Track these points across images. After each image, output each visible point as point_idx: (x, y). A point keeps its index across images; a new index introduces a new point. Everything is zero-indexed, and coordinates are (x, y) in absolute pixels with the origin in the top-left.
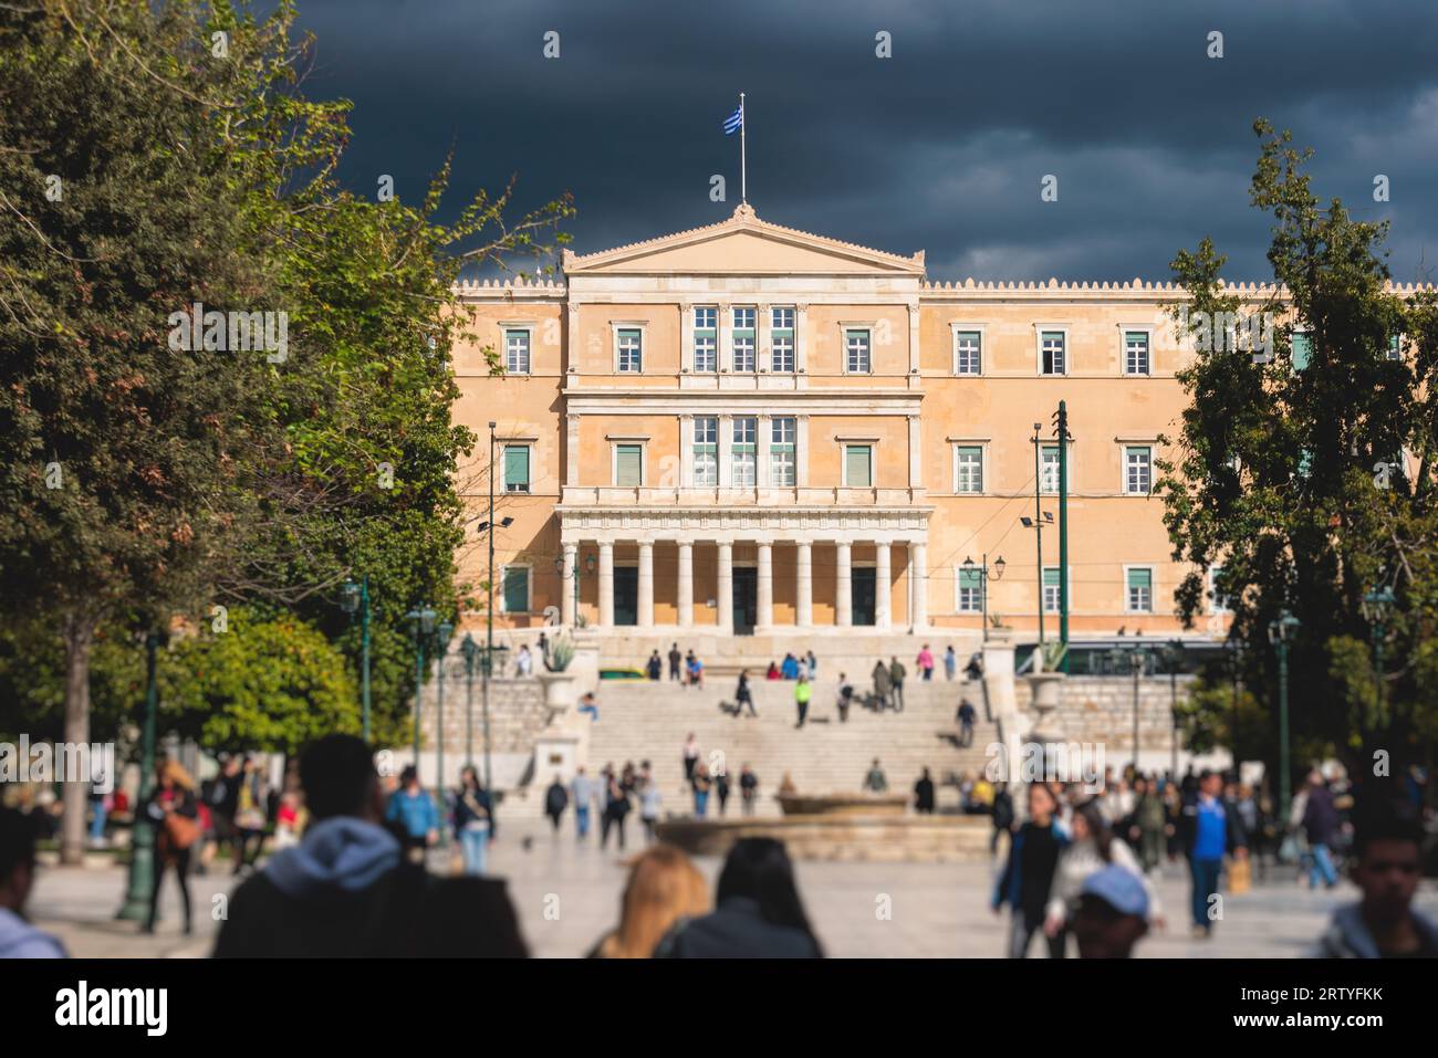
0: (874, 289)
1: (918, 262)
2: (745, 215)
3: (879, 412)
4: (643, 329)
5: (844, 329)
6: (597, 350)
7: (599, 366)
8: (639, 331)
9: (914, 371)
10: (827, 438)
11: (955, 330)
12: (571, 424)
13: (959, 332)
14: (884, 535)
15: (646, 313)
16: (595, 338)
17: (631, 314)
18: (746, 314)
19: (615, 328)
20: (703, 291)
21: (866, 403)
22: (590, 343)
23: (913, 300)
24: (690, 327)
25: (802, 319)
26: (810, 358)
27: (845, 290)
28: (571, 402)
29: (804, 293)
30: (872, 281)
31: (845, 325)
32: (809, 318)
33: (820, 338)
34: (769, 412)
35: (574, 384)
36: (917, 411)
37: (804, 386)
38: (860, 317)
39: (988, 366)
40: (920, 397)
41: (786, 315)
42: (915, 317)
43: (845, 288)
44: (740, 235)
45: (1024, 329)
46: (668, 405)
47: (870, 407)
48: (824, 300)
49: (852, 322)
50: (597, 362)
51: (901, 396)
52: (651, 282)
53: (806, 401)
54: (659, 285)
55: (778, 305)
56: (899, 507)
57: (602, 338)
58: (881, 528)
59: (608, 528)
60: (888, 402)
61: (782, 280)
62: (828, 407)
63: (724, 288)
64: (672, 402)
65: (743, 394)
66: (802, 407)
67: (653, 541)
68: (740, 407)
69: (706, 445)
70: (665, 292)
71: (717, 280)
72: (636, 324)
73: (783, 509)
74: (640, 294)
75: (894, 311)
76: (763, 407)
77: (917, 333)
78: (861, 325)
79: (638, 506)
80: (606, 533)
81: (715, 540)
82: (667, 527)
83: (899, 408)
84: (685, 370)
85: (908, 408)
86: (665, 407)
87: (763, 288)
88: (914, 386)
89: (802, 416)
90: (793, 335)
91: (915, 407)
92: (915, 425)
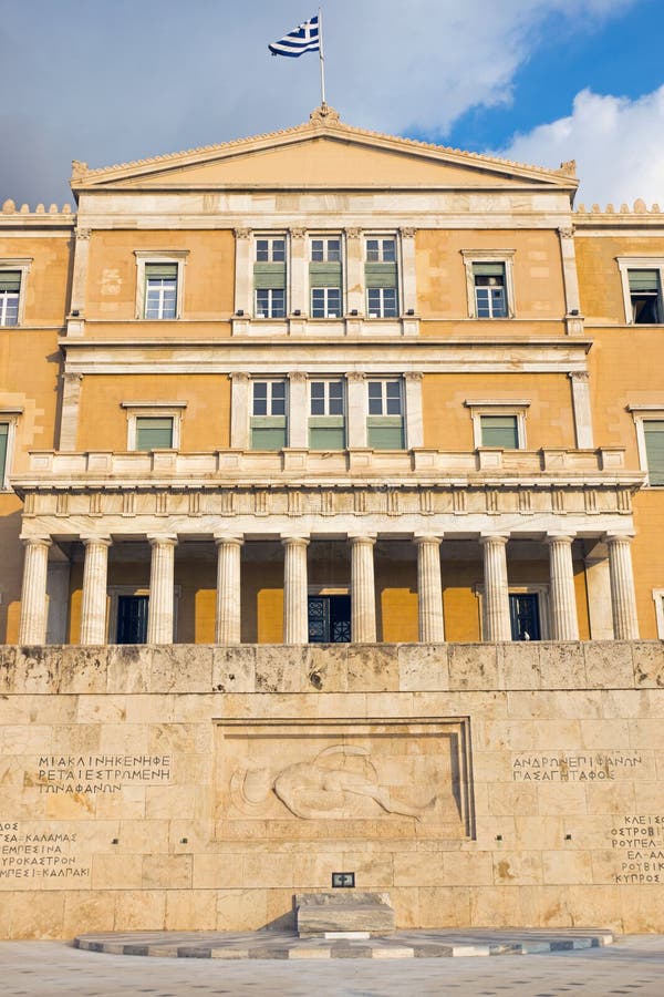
0: (508, 209)
1: (568, 173)
2: (326, 117)
3: (526, 367)
4: (182, 263)
5: (468, 262)
6: (114, 290)
7: (110, 311)
8: (176, 264)
9: (575, 313)
10: (449, 405)
11: (623, 266)
12: (69, 389)
13: (629, 270)
14: (563, 524)
15: (189, 242)
16: (113, 274)
17: (164, 242)
18: (325, 252)
19: (141, 262)
20: (266, 213)
21: (508, 355)
22: (104, 281)
23: (565, 223)
24: (247, 264)
25: (407, 246)
26: (421, 298)
27: (467, 212)
28: (71, 357)
29: (411, 214)
30: (504, 199)
31: (469, 255)
32: (417, 247)
33: (434, 272)
34: (363, 369)
35: (76, 333)
36: (581, 367)
37: (412, 330)
38: (494, 250)
40: (586, 346)
41: (386, 248)
42: (569, 246)
43: (468, 209)
44: (321, 141)
46: (214, 360)
47: (512, 362)
48: (438, 223)
49: (479, 252)
50: (113, 306)
51: (556, 346)
52: (194, 202)
53: (417, 355)
54: (205, 206)
55: (373, 232)
56: (584, 475)
57: (121, 275)
58: (556, 512)
59: (100, 515)
60: (539, 355)
61: (377, 198)
62: (450, 362)
63: (297, 209)
64: (221, 355)
65: (324, 342)
66: (413, 362)
67: (175, 536)
68: (323, 363)
69: (270, 419)
70: (214, 214)
71: (287, 199)
72: (170, 256)
73: (391, 481)
74: (178, 217)
75: (540, 238)
76: (355, 363)
77: (573, 264)
78: (493, 255)
79: (150, 478)
80: (98, 522)
81: (279, 534)
82: (199, 514)
83: (554, 362)
84: (241, 313)
85: (569, 362)
86: (211, 363)
87: (352, 209)
88: (576, 330)
89: (413, 375)
90: (396, 270)
91: (578, 361)
92: (579, 386)
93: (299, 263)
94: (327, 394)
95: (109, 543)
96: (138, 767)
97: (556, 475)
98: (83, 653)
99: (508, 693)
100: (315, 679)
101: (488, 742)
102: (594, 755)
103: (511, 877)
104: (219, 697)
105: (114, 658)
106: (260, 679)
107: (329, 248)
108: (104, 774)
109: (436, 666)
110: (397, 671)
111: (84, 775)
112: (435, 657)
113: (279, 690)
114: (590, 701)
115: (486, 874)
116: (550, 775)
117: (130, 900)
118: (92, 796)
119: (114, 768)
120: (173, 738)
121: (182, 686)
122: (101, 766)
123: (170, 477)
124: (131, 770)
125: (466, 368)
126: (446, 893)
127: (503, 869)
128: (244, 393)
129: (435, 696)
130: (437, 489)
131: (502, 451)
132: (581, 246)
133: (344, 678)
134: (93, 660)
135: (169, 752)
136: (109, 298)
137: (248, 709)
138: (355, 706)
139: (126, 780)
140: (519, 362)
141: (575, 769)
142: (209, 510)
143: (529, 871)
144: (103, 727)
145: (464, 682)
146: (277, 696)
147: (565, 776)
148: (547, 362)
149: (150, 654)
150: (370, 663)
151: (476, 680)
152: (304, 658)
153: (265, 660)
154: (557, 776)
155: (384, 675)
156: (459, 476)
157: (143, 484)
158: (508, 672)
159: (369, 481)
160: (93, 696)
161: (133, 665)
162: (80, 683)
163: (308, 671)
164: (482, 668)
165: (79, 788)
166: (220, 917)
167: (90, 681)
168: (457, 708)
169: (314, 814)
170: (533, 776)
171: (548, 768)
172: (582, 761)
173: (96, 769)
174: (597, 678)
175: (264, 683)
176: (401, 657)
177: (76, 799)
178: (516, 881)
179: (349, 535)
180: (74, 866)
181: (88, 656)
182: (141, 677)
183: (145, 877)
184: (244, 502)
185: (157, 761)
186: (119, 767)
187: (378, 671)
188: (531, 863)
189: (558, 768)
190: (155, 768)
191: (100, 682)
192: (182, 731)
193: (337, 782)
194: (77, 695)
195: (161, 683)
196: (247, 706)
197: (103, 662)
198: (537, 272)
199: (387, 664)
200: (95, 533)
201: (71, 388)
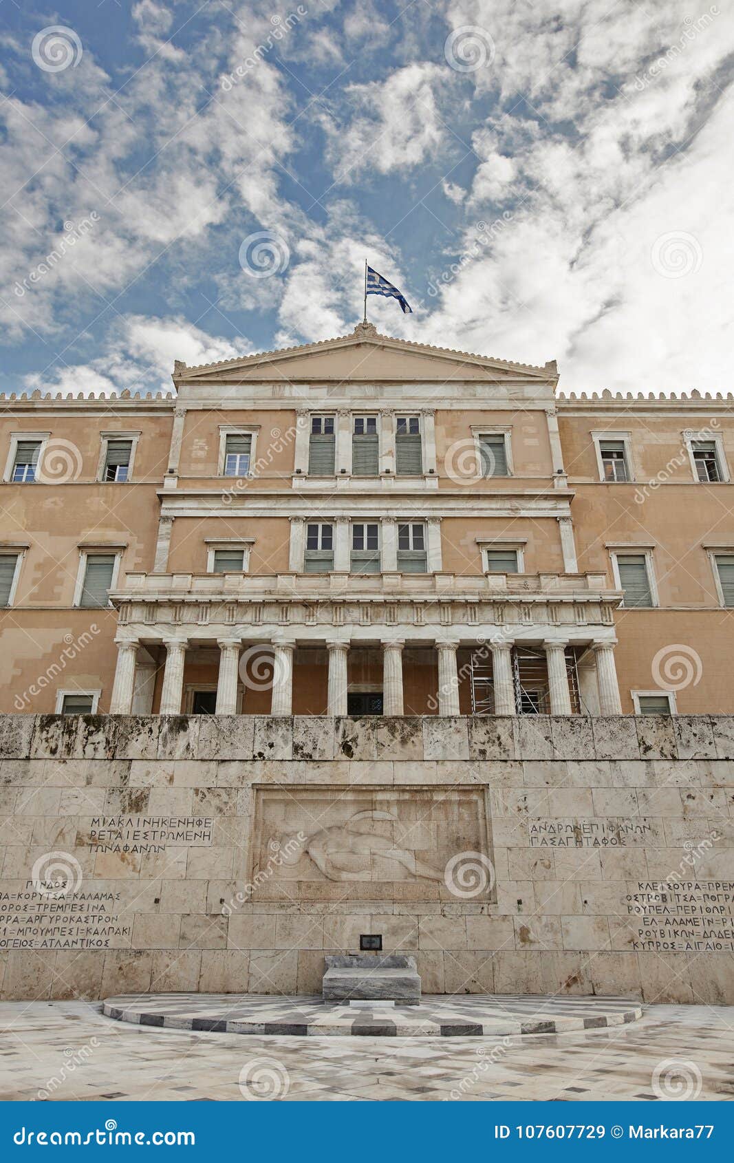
0: (506, 395)
1: (551, 369)
2: (367, 330)
3: (523, 513)
4: (254, 435)
5: (476, 434)
6: (202, 454)
7: (198, 470)
8: (250, 435)
9: (560, 472)
10: (462, 542)
11: (596, 439)
12: (163, 528)
13: (601, 442)
14: (556, 632)
15: (260, 419)
16: (200, 442)
17: (241, 418)
18: (365, 427)
19: (223, 434)
20: (321, 399)
21: (507, 504)
22: (195, 447)
23: (550, 407)
24: (304, 435)
25: (427, 424)
26: (439, 460)
27: (474, 397)
28: (166, 504)
29: (431, 399)
30: (503, 390)
31: (476, 429)
32: (436, 424)
33: (449, 442)
34: (395, 514)
35: (171, 486)
36: (567, 513)
37: (432, 485)
38: (496, 425)
39: (638, 474)
40: (569, 497)
41: (409, 422)
42: (553, 423)
43: (475, 395)
44: (363, 347)
45: (671, 438)
46: (276, 507)
47: (512, 510)
48: (451, 406)
49: (484, 427)
50: (200, 467)
51: (546, 497)
52: (266, 390)
53: (437, 504)
54: (273, 393)
55: (402, 412)
56: (574, 593)
57: (208, 443)
58: (551, 623)
59: (180, 623)
60: (533, 504)
61: (406, 387)
62: (463, 509)
63: (343, 395)
64: (282, 504)
65: (363, 493)
66: (433, 509)
67: (240, 641)
68: (362, 509)
69: (320, 552)
70: (280, 399)
71: (336, 389)
72: (244, 429)
73: (417, 597)
74: (252, 401)
75: (531, 417)
76: (388, 509)
77: (558, 436)
78: (494, 429)
79: (221, 593)
80: (178, 629)
81: (325, 640)
82: (260, 623)
83: (545, 509)
84: (299, 472)
85: (556, 509)
86: (275, 509)
87: (385, 395)
88: (561, 486)
89: (434, 519)
90: (418, 440)
91: (564, 509)
92: (565, 528)
93: (344, 438)
94: (365, 533)
95: (186, 646)
96: (182, 828)
97: (551, 594)
98: (138, 722)
99: (524, 763)
100: (347, 749)
101: (506, 809)
102: (605, 823)
103: (531, 942)
104: (259, 764)
105: (166, 727)
106: (297, 748)
107: (368, 424)
108: (150, 835)
109: (457, 737)
110: (421, 741)
111: (131, 836)
112: (456, 729)
113: (313, 758)
114: (600, 770)
115: (507, 939)
116: (565, 841)
117: (166, 960)
118: (138, 856)
119: (160, 829)
120: (216, 802)
121: (226, 754)
122: (147, 827)
123: (238, 593)
124: (175, 831)
125: (475, 514)
126: (471, 957)
127: (524, 934)
128: (299, 533)
129: (456, 765)
130: (453, 604)
131: (506, 575)
132: (562, 424)
133: (372, 747)
134: (147, 729)
135: (211, 815)
136: (198, 460)
137: (285, 775)
138: (382, 773)
139: (171, 842)
140: (517, 509)
141: (588, 835)
142: (269, 619)
143: (550, 936)
144: (152, 790)
145: (483, 752)
146: (312, 764)
147: (579, 841)
148: (539, 509)
149: (198, 723)
150: (397, 734)
151: (493, 750)
152: (337, 729)
153: (302, 730)
154: (572, 842)
155: (410, 745)
156: (472, 594)
157: (214, 598)
158: (523, 744)
159: (399, 597)
160: (145, 762)
161: (182, 733)
162: (134, 749)
163: (340, 740)
164: (499, 738)
165: (126, 848)
166: (252, 979)
167: (142, 747)
168: (477, 775)
169: (345, 876)
170: (549, 842)
171: (564, 835)
172: (594, 828)
173: (143, 829)
174: (606, 748)
175: (300, 751)
176: (425, 729)
177: (123, 859)
178: (536, 946)
179: (382, 641)
180: (115, 925)
181: (143, 725)
182: (189, 745)
183: (183, 937)
184: (296, 614)
185: (199, 823)
186: (164, 828)
187: (404, 741)
188: (550, 927)
189: (573, 835)
190: (197, 829)
191: (152, 748)
192: (225, 797)
193: (366, 846)
194: (131, 760)
195: (207, 751)
196: (284, 772)
197: (155, 730)
198: (529, 442)
199: (412, 735)
200: (175, 638)
201: (165, 528)
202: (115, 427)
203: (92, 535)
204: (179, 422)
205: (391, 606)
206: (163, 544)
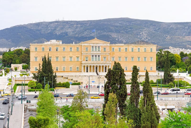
1: (109, 43)
2: (96, 38)
7: (84, 51)
9: (109, 51)
10: (102, 57)
13: (112, 48)
14: (107, 65)
15: (89, 47)
17: (87, 46)
18: (96, 47)
19: (86, 48)
20: (93, 45)
22: (84, 49)
23: (109, 46)
24: (91, 48)
25: (100, 47)
29: (101, 45)
30: (106, 44)
34: (98, 55)
35: (82, 52)
37: (100, 52)
38: (105, 47)
39: (115, 51)
41: (99, 47)
43: (104, 45)
44: (96, 40)
45: (117, 48)
52: (89, 44)
61: (99, 44)
64: (90, 54)
67: (90, 66)
68: (96, 54)
69: (93, 57)
75: (107, 46)
77: (109, 48)
81: (94, 66)
84: (91, 51)
87: (97, 45)
88: (109, 53)
89: (100, 55)
90: (100, 48)
91: (109, 54)
92: (109, 56)
93: (94, 48)
94: (96, 56)
125: (103, 55)
128: (91, 56)
142: (91, 64)
148: (107, 54)
179: (98, 66)
198: (107, 49)
200: (86, 65)
201: (82, 55)
202: (77, 47)
203: (77, 56)
204: (82, 47)
205: (98, 64)
206: (82, 57)
